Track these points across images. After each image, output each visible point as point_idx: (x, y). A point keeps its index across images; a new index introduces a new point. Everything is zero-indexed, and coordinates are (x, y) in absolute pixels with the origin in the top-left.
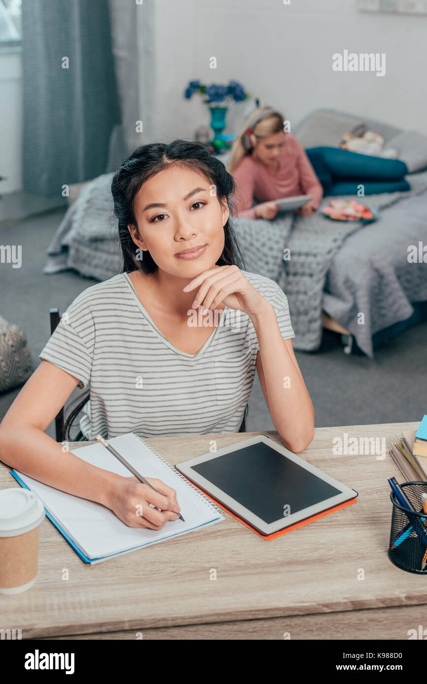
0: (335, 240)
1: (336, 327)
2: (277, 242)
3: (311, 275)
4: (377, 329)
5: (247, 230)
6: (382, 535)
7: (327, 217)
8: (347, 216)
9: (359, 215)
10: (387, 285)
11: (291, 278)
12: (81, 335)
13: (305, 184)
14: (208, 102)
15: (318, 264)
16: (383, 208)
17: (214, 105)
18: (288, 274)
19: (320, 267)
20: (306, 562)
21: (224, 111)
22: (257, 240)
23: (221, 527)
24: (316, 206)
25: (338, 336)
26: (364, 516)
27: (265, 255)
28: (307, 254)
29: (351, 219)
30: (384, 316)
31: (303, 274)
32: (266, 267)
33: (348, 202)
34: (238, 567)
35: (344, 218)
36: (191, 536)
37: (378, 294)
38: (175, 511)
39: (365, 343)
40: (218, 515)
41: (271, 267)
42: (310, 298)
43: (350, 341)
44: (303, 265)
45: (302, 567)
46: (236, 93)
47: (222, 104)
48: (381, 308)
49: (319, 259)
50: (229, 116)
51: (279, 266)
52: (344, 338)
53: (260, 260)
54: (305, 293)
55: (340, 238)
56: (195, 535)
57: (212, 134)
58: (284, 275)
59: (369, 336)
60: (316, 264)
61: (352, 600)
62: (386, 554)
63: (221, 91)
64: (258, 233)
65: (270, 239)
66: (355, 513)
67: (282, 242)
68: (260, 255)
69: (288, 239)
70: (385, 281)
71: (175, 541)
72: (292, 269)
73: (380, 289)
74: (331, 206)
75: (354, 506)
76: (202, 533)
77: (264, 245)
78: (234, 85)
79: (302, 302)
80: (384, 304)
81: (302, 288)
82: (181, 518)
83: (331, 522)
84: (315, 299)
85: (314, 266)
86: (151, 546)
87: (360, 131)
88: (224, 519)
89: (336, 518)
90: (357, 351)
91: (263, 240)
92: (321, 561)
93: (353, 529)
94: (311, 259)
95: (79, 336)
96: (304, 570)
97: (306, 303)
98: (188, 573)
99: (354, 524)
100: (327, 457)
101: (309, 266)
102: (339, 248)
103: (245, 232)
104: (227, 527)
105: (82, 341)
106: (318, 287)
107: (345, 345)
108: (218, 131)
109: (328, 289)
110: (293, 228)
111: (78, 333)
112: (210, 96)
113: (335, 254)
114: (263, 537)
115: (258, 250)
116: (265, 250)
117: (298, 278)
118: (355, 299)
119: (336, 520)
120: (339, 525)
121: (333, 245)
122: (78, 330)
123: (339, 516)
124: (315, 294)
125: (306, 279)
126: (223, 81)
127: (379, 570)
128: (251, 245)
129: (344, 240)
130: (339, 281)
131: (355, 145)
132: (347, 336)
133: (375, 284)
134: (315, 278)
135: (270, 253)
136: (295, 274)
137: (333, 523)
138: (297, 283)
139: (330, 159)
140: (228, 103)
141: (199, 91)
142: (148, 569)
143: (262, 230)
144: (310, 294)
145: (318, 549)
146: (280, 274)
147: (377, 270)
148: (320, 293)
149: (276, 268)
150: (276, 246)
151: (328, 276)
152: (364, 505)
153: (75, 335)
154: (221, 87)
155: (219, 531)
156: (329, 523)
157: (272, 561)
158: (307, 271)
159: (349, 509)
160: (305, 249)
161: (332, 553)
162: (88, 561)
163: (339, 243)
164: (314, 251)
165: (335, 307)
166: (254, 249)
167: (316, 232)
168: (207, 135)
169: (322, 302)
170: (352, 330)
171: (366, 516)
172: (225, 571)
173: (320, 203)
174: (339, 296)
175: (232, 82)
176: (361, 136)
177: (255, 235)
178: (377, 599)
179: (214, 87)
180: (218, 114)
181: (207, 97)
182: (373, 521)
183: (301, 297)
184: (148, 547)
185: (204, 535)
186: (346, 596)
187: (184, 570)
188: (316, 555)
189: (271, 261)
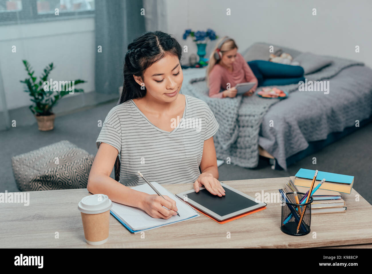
0: (265, 108)
1: (267, 155)
2: (233, 109)
3: (252, 127)
4: (289, 155)
5: (217, 104)
6: (278, 221)
7: (260, 96)
8: (271, 95)
9: (278, 95)
10: (293, 131)
11: (241, 129)
12: (115, 127)
13: (247, 77)
14: (196, 41)
15: (256, 120)
16: (291, 92)
17: (199, 42)
18: (239, 127)
19: (257, 122)
20: (239, 232)
21: (205, 45)
22: (223, 109)
23: (199, 219)
24: (254, 90)
25: (268, 159)
26: (270, 214)
27: (227, 117)
28: (250, 116)
29: (273, 97)
30: (292, 148)
31: (248, 126)
32: (227, 123)
33: (272, 88)
34: (207, 234)
35: (270, 97)
36: (183, 222)
37: (288, 136)
38: (175, 210)
39: (282, 163)
40: (196, 214)
41: (230, 123)
42: (252, 139)
43: (274, 162)
44: (247, 121)
45: (238, 234)
46: (211, 35)
47: (204, 42)
48: (291, 144)
49: (256, 117)
50: (207, 48)
51: (235, 122)
52: (271, 161)
53: (224, 119)
54: (249, 136)
55: (267, 106)
56: (186, 222)
57: (198, 59)
58: (237, 127)
59: (285, 159)
60: (254, 121)
61: (261, 246)
62: (280, 228)
63: (203, 35)
64: (223, 105)
65: (229, 108)
66: (265, 213)
67: (236, 109)
68: (224, 117)
69: (239, 107)
70: (292, 129)
71: (176, 224)
72: (241, 124)
73: (290, 133)
74: (262, 91)
75: (265, 210)
76: (189, 222)
77: (226, 111)
78: (209, 31)
79: (248, 141)
80: (292, 142)
81: (247, 134)
82: (178, 214)
83: (253, 216)
84: (254, 140)
85: (253, 121)
86: (163, 226)
87: (279, 53)
88: (200, 216)
89: (255, 215)
90: (278, 168)
91: (225, 108)
92: (247, 232)
93: (264, 219)
94: (252, 118)
95: (114, 128)
96: (238, 235)
97: (250, 142)
98: (181, 237)
99: (264, 217)
100: (252, 191)
101: (251, 122)
102: (267, 111)
103: (216, 105)
104: (201, 219)
105: (116, 130)
106: (256, 133)
107: (272, 165)
108: (202, 56)
109: (261, 134)
110: (242, 102)
111: (113, 126)
112: (197, 37)
113: (265, 115)
114: (219, 223)
115: (223, 114)
116: (227, 114)
117: (245, 129)
118: (276, 139)
119: (256, 216)
120: (257, 217)
121: (264, 110)
122: (113, 125)
123: (257, 214)
124: (255, 136)
125: (250, 129)
126: (204, 29)
127: (276, 234)
128: (219, 111)
129: (270, 107)
130: (267, 130)
131: (276, 60)
132: (272, 159)
133: (287, 130)
134: (254, 128)
135: (229, 115)
136: (243, 127)
137: (254, 217)
138: (245, 132)
139: (261, 66)
140: (206, 41)
141: (191, 35)
142: (162, 235)
143: (225, 103)
144: (252, 137)
145: (246, 227)
146: (235, 126)
147: (288, 123)
148: (257, 136)
149: (233, 123)
150: (232, 112)
151: (261, 127)
152: (270, 210)
153: (112, 128)
154: (203, 32)
155: (197, 221)
156: (252, 217)
157: (223, 232)
158: (250, 124)
159: (262, 211)
160: (248, 113)
161: (253, 228)
162: (133, 231)
163: (267, 109)
164: (253, 114)
165: (266, 143)
166: (221, 114)
167: (254, 104)
168: (196, 59)
169: (258, 141)
170: (275, 156)
171: (271, 214)
172: (200, 236)
173: (256, 89)
174: (268, 138)
175: (208, 30)
176: (280, 56)
177: (221, 106)
178: (274, 246)
179: (199, 32)
180: (202, 47)
181: (195, 38)
182: (274, 216)
183: (247, 139)
184: (162, 227)
185: (190, 222)
186: (259, 245)
187: (180, 235)
188: (245, 229)
189: (230, 119)
